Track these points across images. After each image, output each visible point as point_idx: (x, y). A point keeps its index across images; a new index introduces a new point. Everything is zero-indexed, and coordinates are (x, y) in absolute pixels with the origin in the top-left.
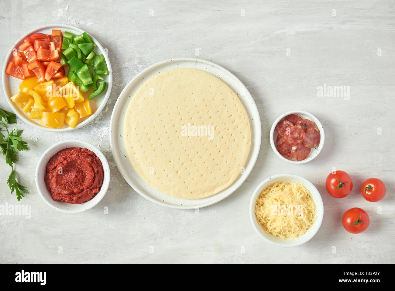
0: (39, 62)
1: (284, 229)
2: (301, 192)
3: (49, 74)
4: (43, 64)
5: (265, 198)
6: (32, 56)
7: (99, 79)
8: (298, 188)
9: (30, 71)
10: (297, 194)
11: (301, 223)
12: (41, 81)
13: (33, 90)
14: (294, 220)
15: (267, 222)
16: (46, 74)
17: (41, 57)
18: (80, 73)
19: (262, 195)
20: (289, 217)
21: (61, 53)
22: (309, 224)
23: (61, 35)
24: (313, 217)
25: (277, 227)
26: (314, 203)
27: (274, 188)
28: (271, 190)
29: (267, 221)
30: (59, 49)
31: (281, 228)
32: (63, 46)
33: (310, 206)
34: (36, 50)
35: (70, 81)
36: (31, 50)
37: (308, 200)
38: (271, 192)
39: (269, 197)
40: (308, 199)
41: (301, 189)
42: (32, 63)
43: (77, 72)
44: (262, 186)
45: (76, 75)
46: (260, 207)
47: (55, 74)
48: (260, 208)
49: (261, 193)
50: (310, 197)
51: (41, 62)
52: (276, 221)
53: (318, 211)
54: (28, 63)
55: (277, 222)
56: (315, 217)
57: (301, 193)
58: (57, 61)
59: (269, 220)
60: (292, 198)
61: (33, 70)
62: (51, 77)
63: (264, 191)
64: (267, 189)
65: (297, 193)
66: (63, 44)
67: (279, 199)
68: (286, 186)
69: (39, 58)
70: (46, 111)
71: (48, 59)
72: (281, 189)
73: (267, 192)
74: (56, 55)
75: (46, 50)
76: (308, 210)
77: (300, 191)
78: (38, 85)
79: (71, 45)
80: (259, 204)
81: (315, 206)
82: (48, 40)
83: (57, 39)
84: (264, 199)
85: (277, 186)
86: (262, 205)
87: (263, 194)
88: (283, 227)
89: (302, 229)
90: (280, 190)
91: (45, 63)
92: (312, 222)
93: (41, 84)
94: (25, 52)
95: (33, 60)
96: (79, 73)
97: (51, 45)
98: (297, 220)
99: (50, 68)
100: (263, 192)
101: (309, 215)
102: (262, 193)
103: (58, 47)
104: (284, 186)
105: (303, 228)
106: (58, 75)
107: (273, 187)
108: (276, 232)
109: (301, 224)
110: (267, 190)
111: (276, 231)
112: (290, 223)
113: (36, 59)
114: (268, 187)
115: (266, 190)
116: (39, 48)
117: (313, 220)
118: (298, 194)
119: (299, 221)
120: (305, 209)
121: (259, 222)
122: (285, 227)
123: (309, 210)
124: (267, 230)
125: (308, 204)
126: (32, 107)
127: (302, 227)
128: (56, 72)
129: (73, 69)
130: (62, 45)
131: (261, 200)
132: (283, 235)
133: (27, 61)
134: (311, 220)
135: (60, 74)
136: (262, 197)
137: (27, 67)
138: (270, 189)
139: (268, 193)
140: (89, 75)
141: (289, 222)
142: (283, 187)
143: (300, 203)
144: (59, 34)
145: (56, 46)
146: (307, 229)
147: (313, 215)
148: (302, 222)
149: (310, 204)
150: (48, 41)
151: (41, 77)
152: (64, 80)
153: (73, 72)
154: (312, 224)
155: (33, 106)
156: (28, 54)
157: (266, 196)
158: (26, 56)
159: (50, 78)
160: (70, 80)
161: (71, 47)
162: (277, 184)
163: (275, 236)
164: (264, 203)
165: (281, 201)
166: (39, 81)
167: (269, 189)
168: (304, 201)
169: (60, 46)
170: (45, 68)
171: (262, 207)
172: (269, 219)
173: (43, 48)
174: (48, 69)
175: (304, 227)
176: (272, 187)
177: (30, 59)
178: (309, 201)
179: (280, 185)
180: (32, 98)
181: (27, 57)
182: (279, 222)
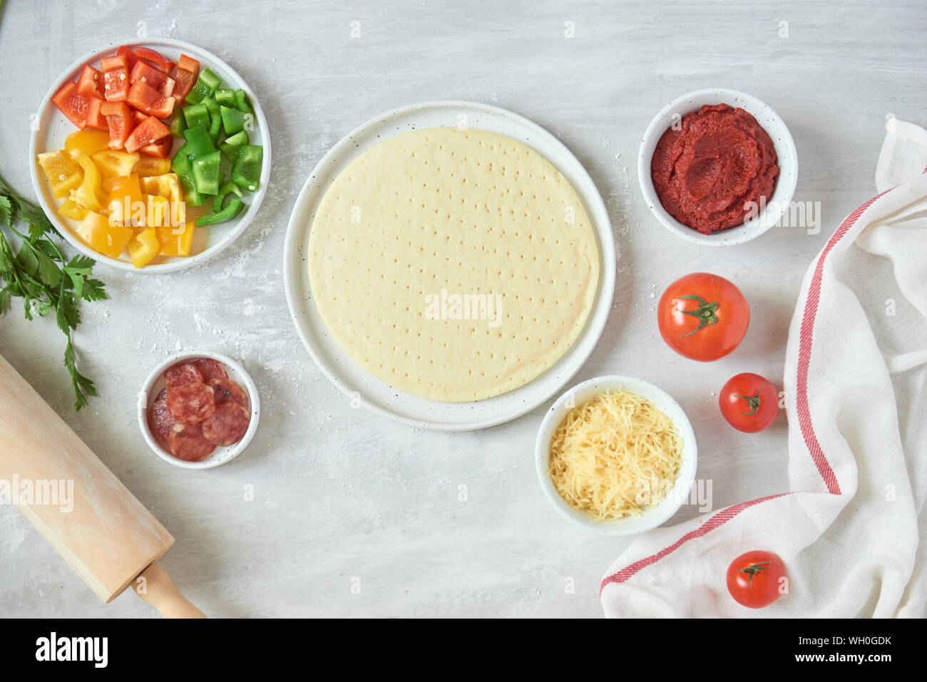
0: (128, 109)
1: (629, 496)
2: (628, 406)
3: (138, 140)
4: (134, 115)
5: (562, 454)
6: (119, 88)
7: (232, 193)
8: (617, 401)
9: (102, 118)
10: (622, 413)
11: (658, 466)
12: (114, 147)
13: (91, 157)
14: (640, 467)
15: (591, 499)
16: (132, 138)
17: (135, 100)
18: (199, 164)
19: (554, 451)
20: (628, 467)
21: (180, 107)
22: (674, 460)
23: (195, 72)
24: (674, 443)
25: (614, 497)
26: (663, 414)
27: (570, 425)
28: (568, 432)
29: (589, 496)
30: (179, 98)
31: (624, 496)
32: (190, 95)
33: (659, 425)
34: (133, 81)
35: (173, 172)
36: (123, 76)
37: (648, 415)
38: (570, 435)
39: (570, 446)
40: (647, 413)
41: (625, 400)
42: (112, 102)
43: (195, 159)
44: (545, 434)
45: (191, 164)
46: (562, 476)
47: (149, 144)
48: (563, 479)
49: (551, 446)
50: (649, 407)
51: (131, 109)
52: (607, 488)
53: (678, 427)
54: (104, 100)
55: (609, 488)
56: (678, 440)
57: (626, 408)
58: (165, 120)
59: (592, 493)
60: (614, 426)
61: (108, 118)
62: (138, 147)
63: (555, 440)
64: (557, 433)
65: (619, 413)
66: (192, 92)
67: (591, 440)
68: (591, 408)
69: (130, 100)
70: (97, 211)
71: (148, 109)
72: (586, 420)
73: (561, 441)
74: (168, 107)
75: (152, 90)
76: (657, 433)
77: (624, 406)
78: (105, 153)
79: (206, 101)
80: (557, 470)
81: (668, 418)
82: (167, 70)
83: (184, 76)
84: (562, 456)
85: (575, 419)
86: (564, 470)
87: (555, 448)
88: (625, 492)
89: (665, 477)
90: (584, 422)
91: (140, 115)
92: (678, 452)
93: (112, 154)
94: (107, 76)
95: (117, 98)
96: (197, 163)
97: (166, 83)
98: (645, 464)
99: (145, 128)
100: (552, 443)
101: (665, 442)
102: (553, 446)
103: (180, 93)
104: (589, 411)
105: (666, 475)
106: (154, 149)
107: (568, 424)
108: (618, 510)
109: (658, 469)
110: (560, 435)
111: (617, 506)
112: (635, 477)
113: (123, 99)
114: (559, 427)
115: (558, 437)
116: (140, 79)
117: (677, 447)
118: (623, 411)
119: (652, 463)
120: (651, 434)
121: (575, 507)
122: (630, 489)
123: (660, 433)
124: (598, 514)
125: (651, 423)
126: (72, 191)
127: (663, 473)
128: (152, 141)
129: (191, 149)
130: (188, 93)
131: (557, 462)
132: (635, 507)
133: (106, 94)
134: (674, 452)
135: (159, 149)
136: (556, 455)
137: (98, 106)
138: (565, 431)
139: (563, 440)
140: (217, 177)
141: (633, 475)
142: (588, 413)
143: (634, 428)
144: (191, 69)
145: (176, 90)
146: (675, 472)
147: (672, 438)
148: (659, 464)
149: (657, 420)
150: (165, 73)
151: (118, 138)
152: (163, 165)
153: (188, 156)
154: (679, 457)
155: (76, 189)
156: (112, 83)
157: (563, 449)
158: (107, 83)
159: (134, 149)
160: (174, 170)
161: (205, 104)
162: (572, 414)
163: (621, 518)
164: (566, 464)
165: (596, 442)
166: (111, 144)
167: (563, 432)
168: (642, 420)
169: (184, 92)
170: (134, 124)
171: (564, 474)
172: (590, 490)
173: (148, 82)
174: (139, 130)
175: (667, 470)
176: (566, 424)
177: (111, 94)
178: (651, 416)
179: (579, 413)
180: (82, 172)
181: (107, 87)
182: (614, 485)
